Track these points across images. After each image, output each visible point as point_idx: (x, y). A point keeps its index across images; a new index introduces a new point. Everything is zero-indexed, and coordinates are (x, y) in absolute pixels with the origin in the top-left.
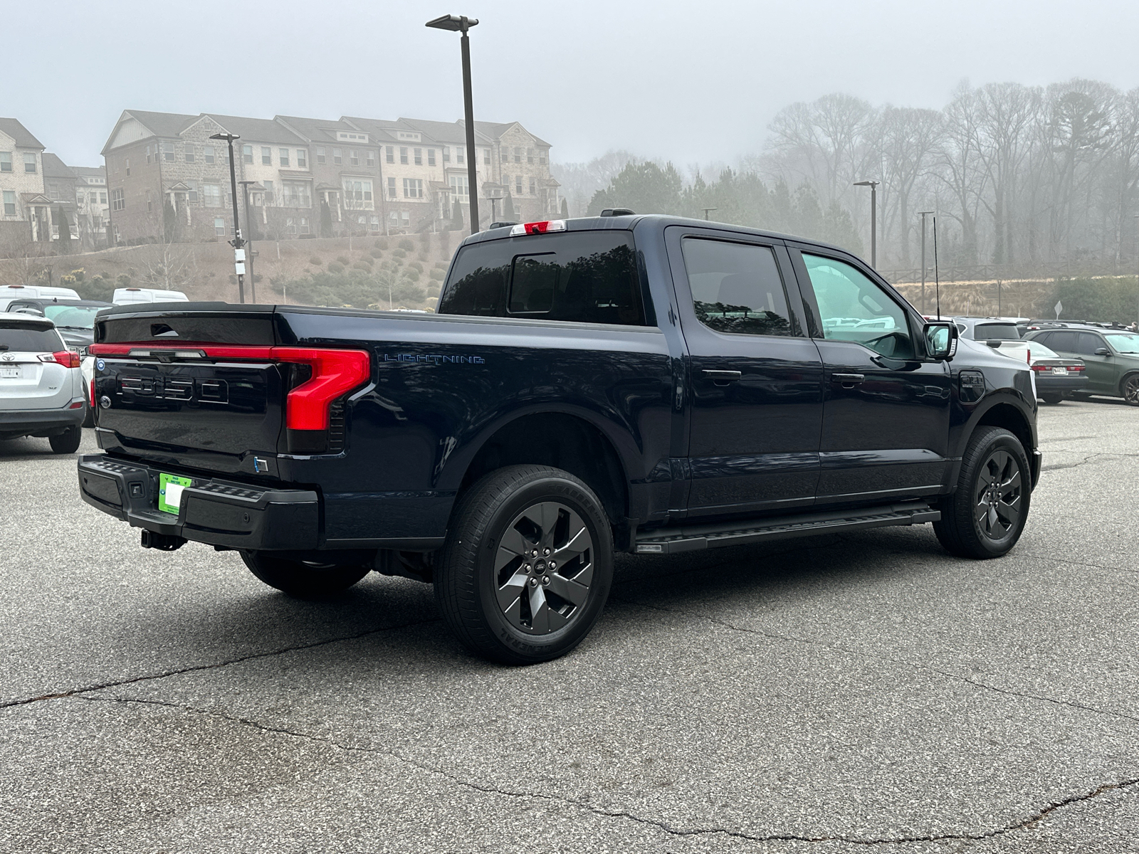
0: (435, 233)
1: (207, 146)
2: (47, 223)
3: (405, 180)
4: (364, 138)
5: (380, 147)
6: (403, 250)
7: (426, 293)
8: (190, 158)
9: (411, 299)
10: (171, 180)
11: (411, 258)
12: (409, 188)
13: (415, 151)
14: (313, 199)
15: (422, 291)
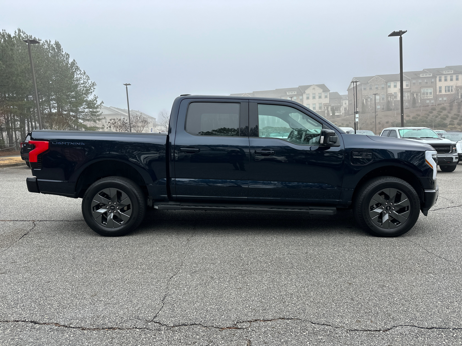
0: (456, 104)
1: (376, 84)
2: (329, 111)
3: (446, 87)
4: (430, 75)
5: (436, 77)
6: (442, 110)
7: (448, 124)
8: (371, 89)
9: (442, 126)
10: (365, 96)
11: (445, 112)
12: (447, 89)
13: (451, 76)
14: (410, 96)
15: (447, 124)
